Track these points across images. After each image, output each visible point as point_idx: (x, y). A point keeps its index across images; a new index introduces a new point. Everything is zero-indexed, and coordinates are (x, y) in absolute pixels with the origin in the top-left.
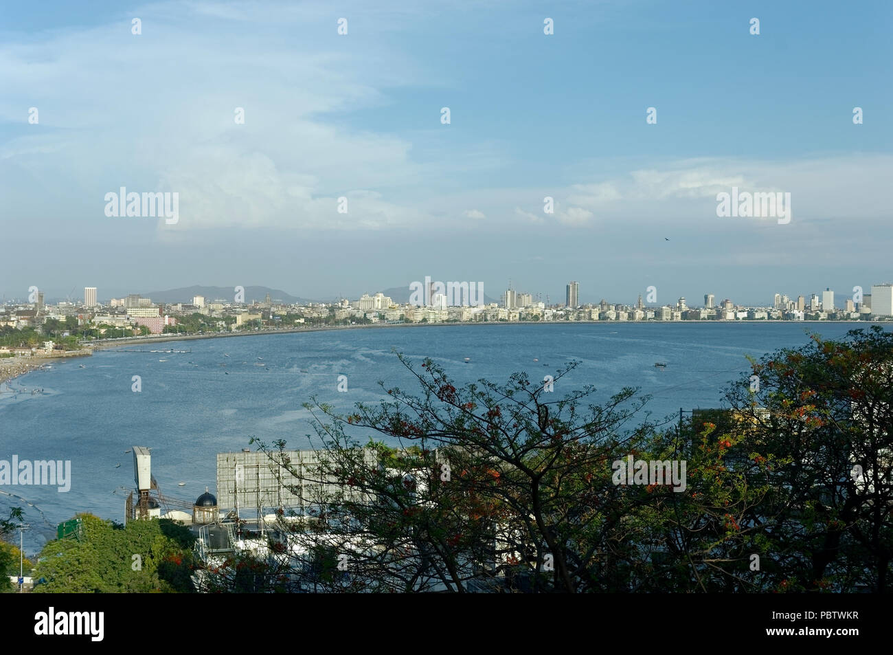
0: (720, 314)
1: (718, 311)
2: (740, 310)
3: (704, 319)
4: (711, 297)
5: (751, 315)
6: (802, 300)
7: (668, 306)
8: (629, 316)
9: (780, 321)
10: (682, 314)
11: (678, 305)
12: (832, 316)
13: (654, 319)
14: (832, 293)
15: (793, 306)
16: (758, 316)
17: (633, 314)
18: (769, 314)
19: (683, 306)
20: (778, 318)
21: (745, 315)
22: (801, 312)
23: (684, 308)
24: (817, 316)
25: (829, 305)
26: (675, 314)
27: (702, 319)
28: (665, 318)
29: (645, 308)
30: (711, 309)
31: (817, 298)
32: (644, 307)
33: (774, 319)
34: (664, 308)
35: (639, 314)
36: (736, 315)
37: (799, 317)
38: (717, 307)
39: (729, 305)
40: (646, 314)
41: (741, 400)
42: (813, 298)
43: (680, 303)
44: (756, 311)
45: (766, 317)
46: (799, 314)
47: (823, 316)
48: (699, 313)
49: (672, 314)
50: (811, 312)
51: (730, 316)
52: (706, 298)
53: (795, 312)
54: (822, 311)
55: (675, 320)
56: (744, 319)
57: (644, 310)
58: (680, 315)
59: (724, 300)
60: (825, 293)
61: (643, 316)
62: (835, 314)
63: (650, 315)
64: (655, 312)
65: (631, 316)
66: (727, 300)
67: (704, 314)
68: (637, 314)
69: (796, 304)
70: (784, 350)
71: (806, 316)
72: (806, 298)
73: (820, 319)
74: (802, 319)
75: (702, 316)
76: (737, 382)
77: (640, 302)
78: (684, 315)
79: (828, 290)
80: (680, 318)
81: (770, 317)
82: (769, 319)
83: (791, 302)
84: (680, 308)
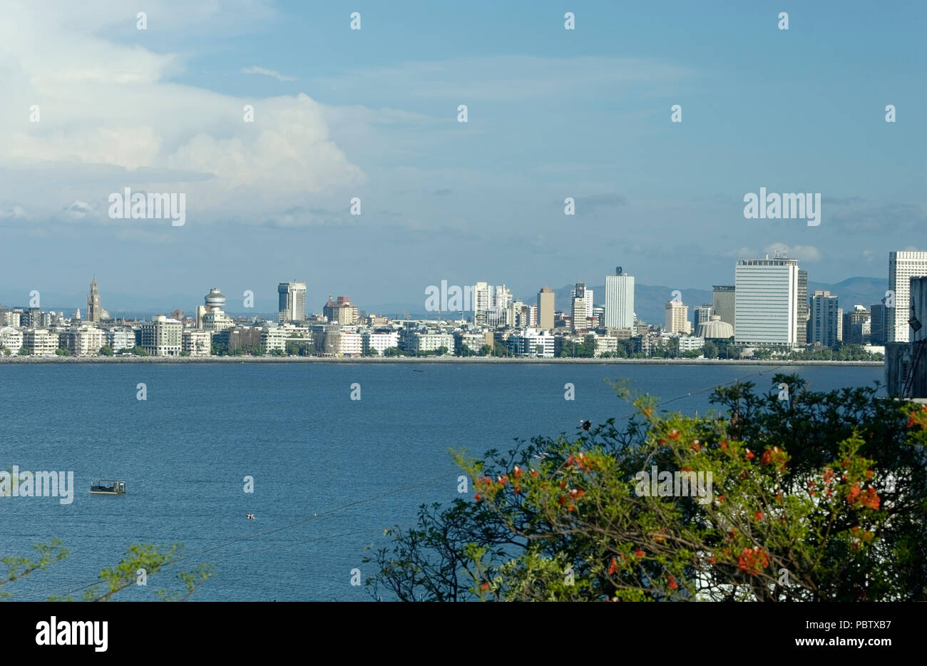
0: (321, 342)
1: (316, 330)
2: (379, 326)
3: (277, 352)
4: (297, 288)
5: (408, 343)
6: (548, 300)
7: (175, 315)
8: (62, 344)
9: (487, 358)
10: (215, 339)
11: (203, 311)
12: (630, 346)
13: (134, 351)
14: (630, 281)
15: (523, 318)
16: (427, 343)
17: (72, 337)
18: (458, 339)
19: (218, 315)
20: (484, 350)
21: (392, 340)
22: (547, 334)
23: (221, 320)
24: (590, 345)
25: (624, 317)
26: (194, 338)
27: (272, 352)
28: (167, 348)
29: (108, 321)
30: (297, 324)
31: (589, 295)
32: (105, 315)
33: (473, 353)
34: (162, 319)
35: (91, 339)
36: (366, 340)
37: (540, 349)
38: (313, 318)
39: (347, 314)
40: (110, 338)
41: (421, 582)
42: (580, 294)
43: (209, 305)
44: (424, 331)
45: (450, 345)
46: (540, 337)
47: (605, 344)
48: (264, 336)
49: (186, 337)
50: (574, 333)
51: (349, 345)
52: (283, 291)
53: (531, 333)
54: (602, 332)
55: (194, 355)
56: (389, 352)
57: (104, 325)
58: (207, 341)
59: (334, 299)
60: (612, 281)
61: (101, 342)
62: (637, 341)
63: (124, 339)
64: (138, 333)
65: (68, 342)
66: (340, 300)
67: (277, 338)
68: (85, 336)
69: (532, 310)
70: (539, 442)
71: (560, 346)
72: (560, 295)
73: (597, 352)
74: (548, 355)
75: (272, 343)
76: (412, 533)
77: (92, 305)
78: (221, 341)
79: (619, 271)
80: (207, 348)
81: (460, 349)
82: (457, 353)
83: (519, 305)
84: (208, 321)
